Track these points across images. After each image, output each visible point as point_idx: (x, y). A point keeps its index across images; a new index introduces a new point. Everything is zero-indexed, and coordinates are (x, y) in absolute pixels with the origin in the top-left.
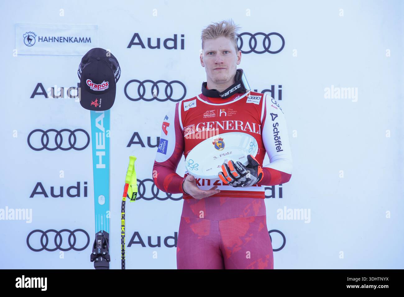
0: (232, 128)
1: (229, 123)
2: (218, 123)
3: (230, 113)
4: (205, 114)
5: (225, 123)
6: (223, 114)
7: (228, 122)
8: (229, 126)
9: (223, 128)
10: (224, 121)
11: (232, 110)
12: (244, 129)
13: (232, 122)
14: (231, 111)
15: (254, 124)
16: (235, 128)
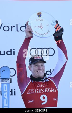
1: (46, 90)
2: (42, 90)
5: (44, 90)
6: (42, 86)
8: (46, 91)
9: (44, 92)
15: (53, 88)
16: (48, 91)
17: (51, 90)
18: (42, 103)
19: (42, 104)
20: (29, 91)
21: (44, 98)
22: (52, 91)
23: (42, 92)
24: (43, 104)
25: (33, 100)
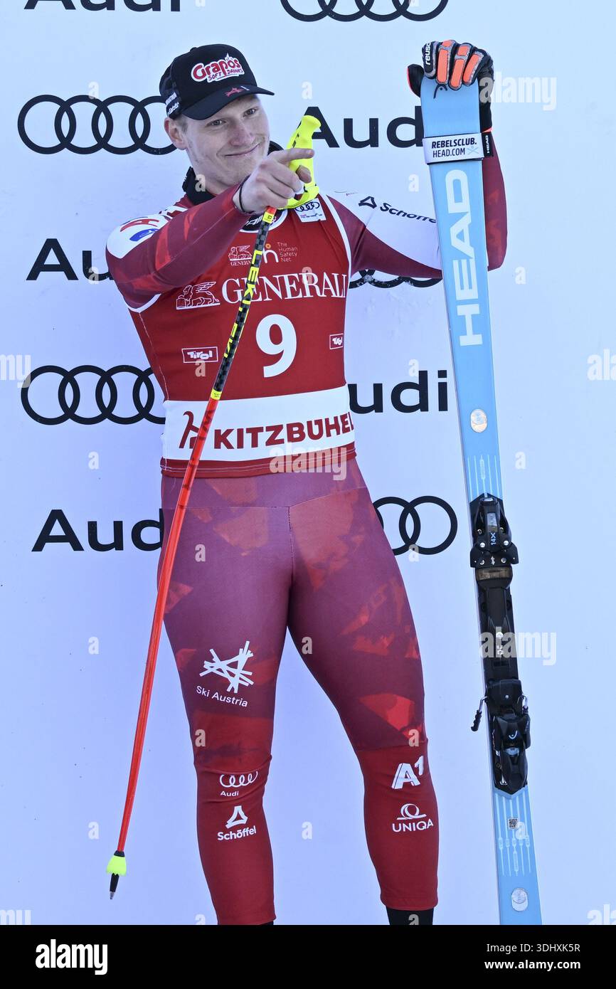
0: (298, 294)
1: (291, 280)
2: (266, 280)
3: (284, 253)
4: (232, 257)
5: (282, 280)
7: (286, 277)
8: (292, 289)
9: (279, 294)
10: (277, 277)
11: (286, 245)
12: (321, 294)
13: (294, 278)
14: (284, 248)
15: (336, 275)
16: (304, 293)
17: (320, 284)
18: (266, 368)
19: (266, 375)
20: (185, 293)
21: (276, 335)
22: (328, 292)
23: (264, 297)
24: (270, 371)
25: (214, 351)
